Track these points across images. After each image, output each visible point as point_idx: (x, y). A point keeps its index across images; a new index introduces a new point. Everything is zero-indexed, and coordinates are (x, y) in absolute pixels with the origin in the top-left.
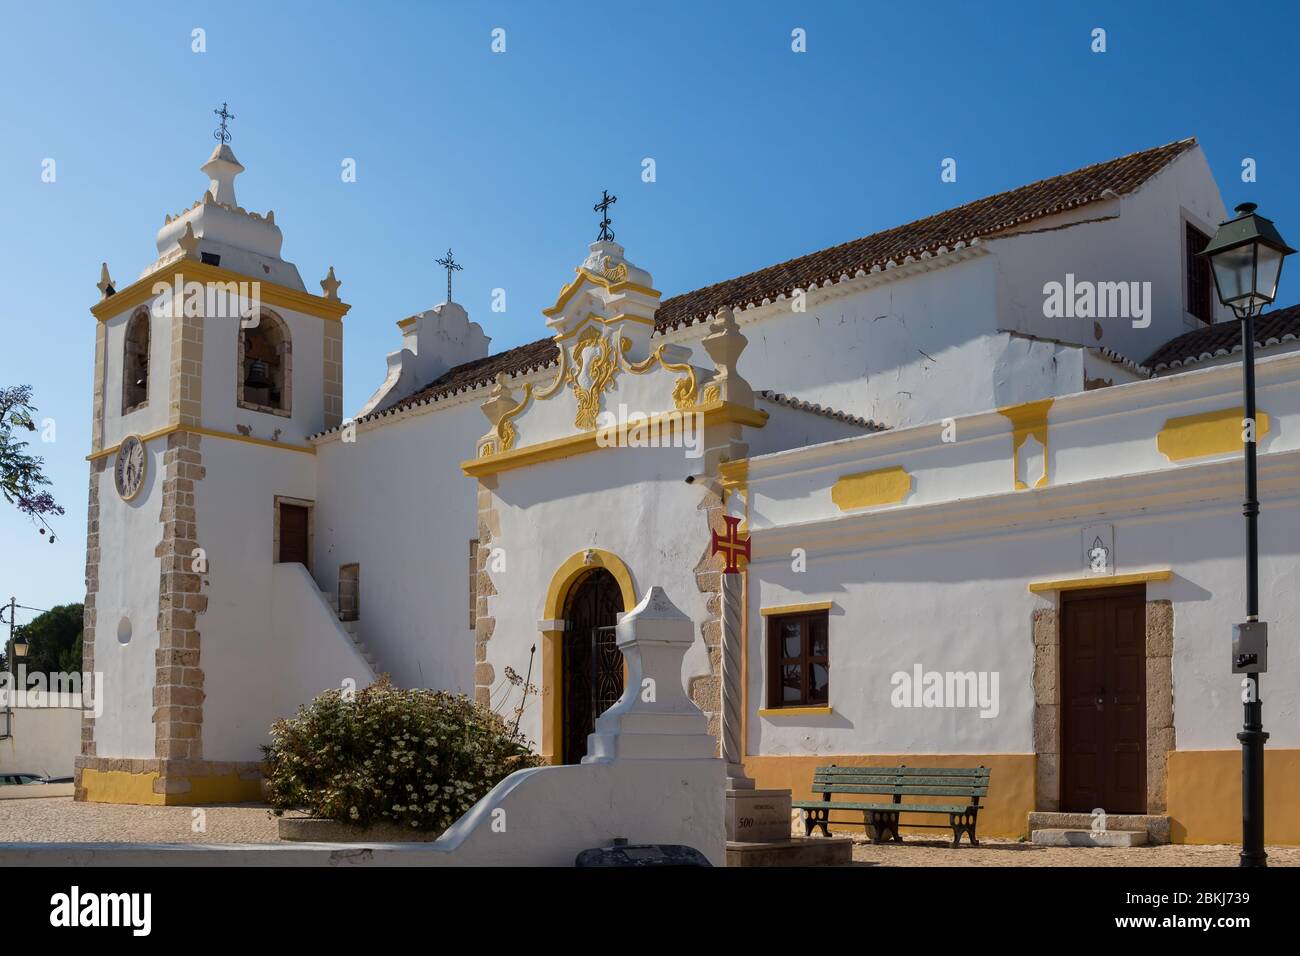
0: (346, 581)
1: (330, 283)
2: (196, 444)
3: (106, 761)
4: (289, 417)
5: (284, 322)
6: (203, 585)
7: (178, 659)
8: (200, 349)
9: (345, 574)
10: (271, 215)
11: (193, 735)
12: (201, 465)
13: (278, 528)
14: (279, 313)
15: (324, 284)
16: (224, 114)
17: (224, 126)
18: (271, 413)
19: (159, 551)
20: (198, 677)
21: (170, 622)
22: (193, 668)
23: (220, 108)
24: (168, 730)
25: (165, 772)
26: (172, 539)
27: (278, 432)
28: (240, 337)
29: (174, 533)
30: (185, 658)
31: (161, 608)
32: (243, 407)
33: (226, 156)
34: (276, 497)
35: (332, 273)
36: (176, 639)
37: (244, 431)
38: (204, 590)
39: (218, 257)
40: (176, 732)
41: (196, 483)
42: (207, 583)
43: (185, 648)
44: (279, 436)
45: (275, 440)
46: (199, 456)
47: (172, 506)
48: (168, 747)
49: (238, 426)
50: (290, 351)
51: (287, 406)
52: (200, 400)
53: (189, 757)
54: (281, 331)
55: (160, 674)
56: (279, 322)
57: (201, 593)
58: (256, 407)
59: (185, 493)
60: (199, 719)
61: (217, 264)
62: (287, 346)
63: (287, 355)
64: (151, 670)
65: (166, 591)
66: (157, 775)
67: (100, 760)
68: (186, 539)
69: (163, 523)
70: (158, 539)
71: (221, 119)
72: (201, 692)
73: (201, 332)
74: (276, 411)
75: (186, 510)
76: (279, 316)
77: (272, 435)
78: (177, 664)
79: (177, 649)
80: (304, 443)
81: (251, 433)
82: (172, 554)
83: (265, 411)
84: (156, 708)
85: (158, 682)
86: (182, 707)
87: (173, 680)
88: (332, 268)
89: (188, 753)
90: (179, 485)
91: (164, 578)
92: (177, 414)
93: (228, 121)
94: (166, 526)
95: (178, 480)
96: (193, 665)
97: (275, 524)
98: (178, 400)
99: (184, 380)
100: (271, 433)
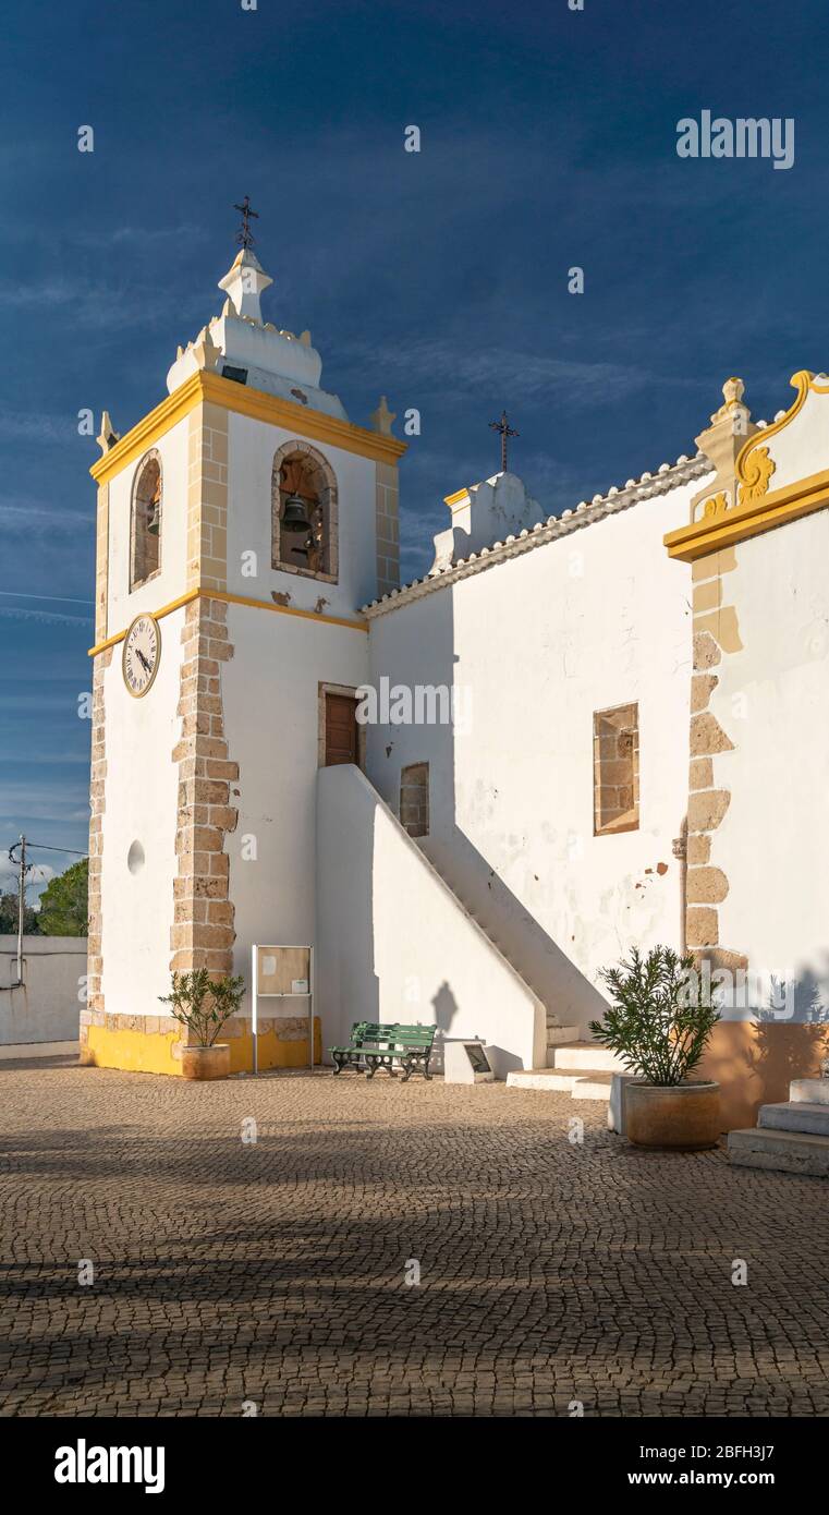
0: (410, 786)
2: (221, 613)
3: (115, 1018)
4: (336, 583)
5: (327, 463)
6: (232, 795)
7: (203, 890)
8: (223, 491)
9: (408, 778)
12: (229, 641)
13: (324, 724)
14: (321, 450)
16: (246, 210)
18: (314, 578)
19: (176, 756)
20: (226, 912)
21: (192, 843)
22: (219, 900)
26: (192, 738)
27: (322, 602)
28: (274, 479)
29: (195, 729)
30: (211, 888)
31: (179, 825)
32: (277, 569)
34: (320, 684)
36: (199, 864)
37: (281, 600)
38: (234, 802)
39: (244, 372)
41: (223, 665)
42: (237, 793)
43: (210, 875)
44: (325, 607)
45: (318, 611)
46: (226, 629)
47: (193, 694)
49: (273, 593)
50: (336, 501)
51: (333, 569)
52: (225, 557)
54: (325, 475)
55: (178, 909)
56: (322, 462)
57: (231, 805)
58: (295, 569)
59: (209, 677)
60: (229, 966)
61: (243, 382)
62: (331, 493)
63: (331, 504)
64: (168, 904)
65: (185, 804)
66: (179, 1037)
67: (108, 1015)
69: (181, 718)
70: (176, 738)
72: (232, 931)
73: (225, 471)
74: (320, 576)
75: (209, 698)
76: (321, 455)
77: (315, 604)
78: (200, 896)
79: (200, 877)
80: (354, 617)
81: (289, 603)
82: (193, 756)
83: (307, 576)
84: (175, 952)
85: (177, 919)
86: (207, 950)
87: (197, 917)
90: (200, 666)
91: (183, 787)
92: (197, 575)
94: (185, 722)
95: (200, 661)
96: (221, 896)
97: (320, 718)
98: (197, 558)
99: (204, 531)
100: (314, 604)
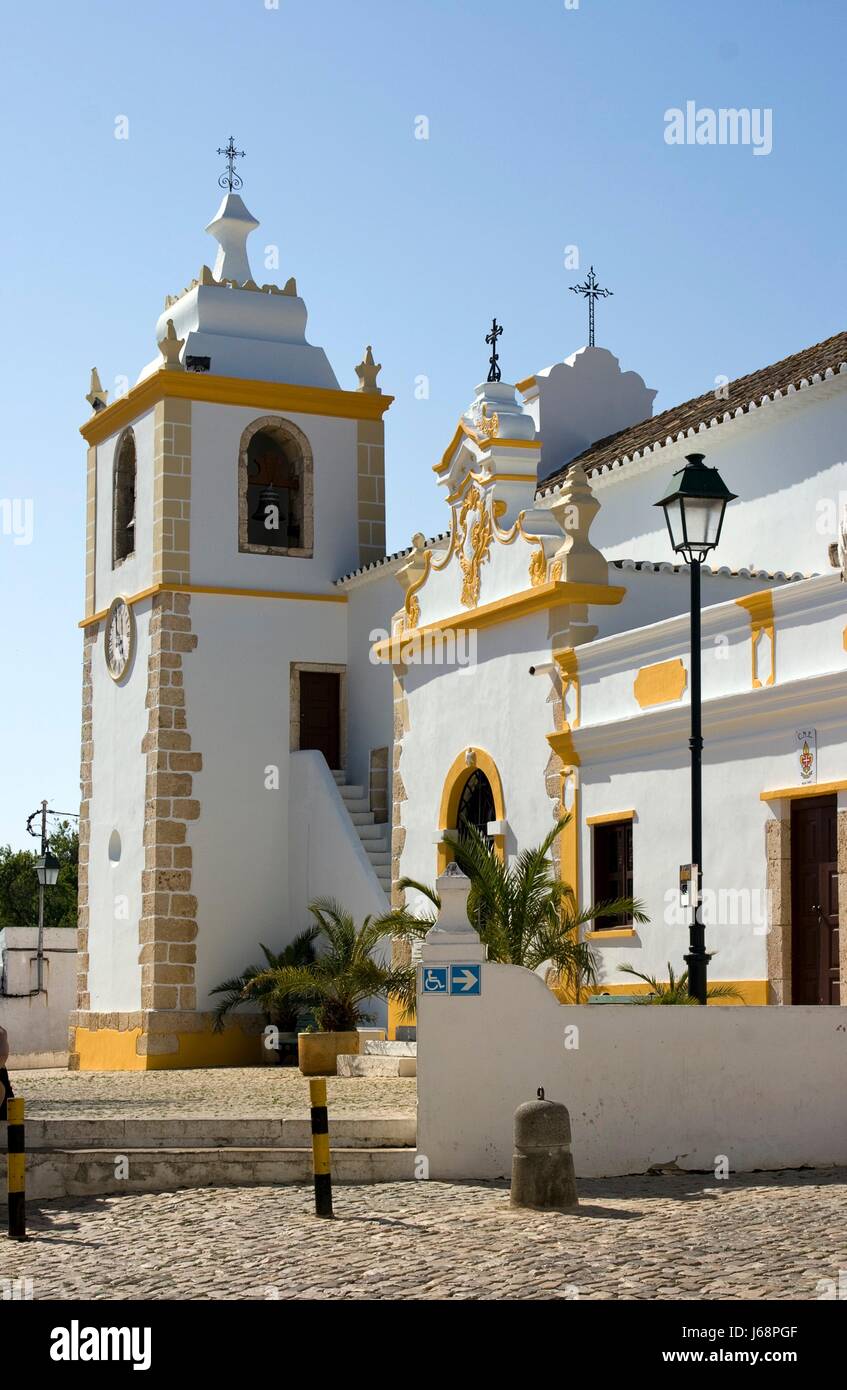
1: (368, 370)
2: (184, 604)
4: (310, 558)
5: (300, 433)
6: (194, 787)
7: (165, 883)
10: (291, 284)
11: (184, 980)
12: (192, 633)
13: (297, 704)
14: (296, 422)
15: (360, 371)
16: (231, 152)
17: (231, 169)
18: (287, 555)
19: (144, 746)
20: (190, 905)
21: (155, 836)
22: (184, 893)
23: (225, 146)
24: (152, 975)
25: (147, 1027)
26: (156, 731)
28: (241, 460)
29: (159, 723)
30: (173, 881)
31: (146, 819)
32: (247, 551)
33: (237, 211)
34: (293, 665)
35: (370, 356)
36: (161, 857)
38: (196, 794)
39: (207, 360)
40: (162, 975)
41: (185, 657)
42: (200, 785)
43: (172, 868)
46: (189, 621)
47: (156, 687)
48: (152, 997)
50: (311, 470)
51: (306, 545)
52: (188, 549)
53: (178, 1007)
54: (298, 445)
55: (145, 902)
56: (295, 433)
57: (193, 797)
58: (264, 549)
59: (171, 670)
60: (192, 959)
61: (208, 369)
62: (306, 462)
63: (307, 474)
64: (138, 896)
65: (150, 797)
66: (139, 1030)
68: (173, 728)
69: (149, 711)
70: (143, 729)
71: (227, 162)
72: (194, 923)
74: (292, 551)
75: (172, 691)
76: (296, 427)
78: (162, 889)
79: (164, 870)
80: (331, 589)
82: (156, 749)
83: (278, 553)
84: (142, 946)
85: (144, 912)
86: (169, 943)
87: (157, 910)
88: (369, 348)
89: (178, 1002)
90: (162, 659)
91: (147, 780)
92: (160, 569)
93: (237, 161)
94: (151, 714)
95: (162, 654)
96: (183, 889)
97: (293, 700)
99: (167, 526)
